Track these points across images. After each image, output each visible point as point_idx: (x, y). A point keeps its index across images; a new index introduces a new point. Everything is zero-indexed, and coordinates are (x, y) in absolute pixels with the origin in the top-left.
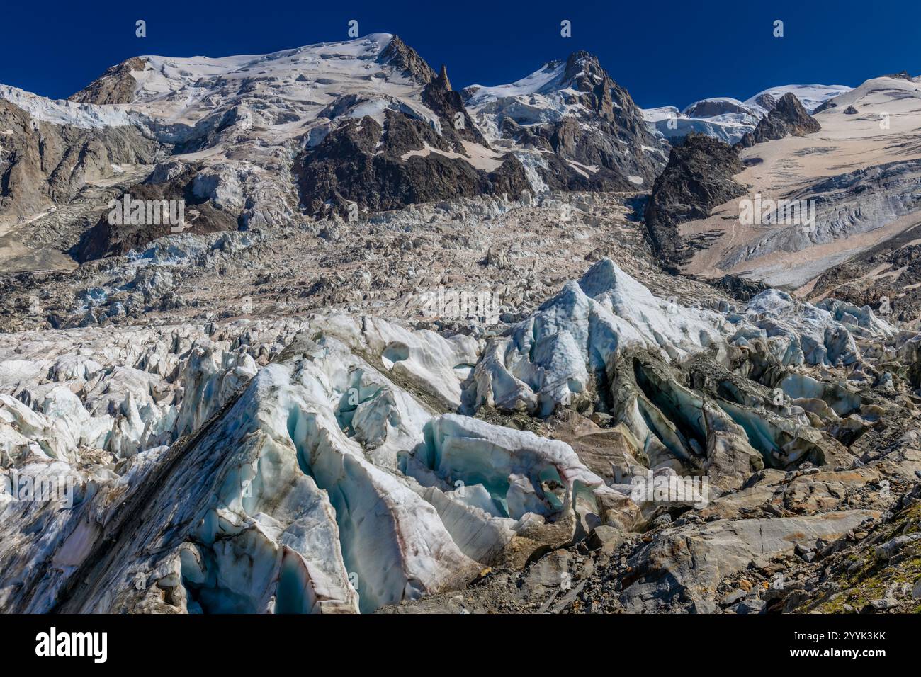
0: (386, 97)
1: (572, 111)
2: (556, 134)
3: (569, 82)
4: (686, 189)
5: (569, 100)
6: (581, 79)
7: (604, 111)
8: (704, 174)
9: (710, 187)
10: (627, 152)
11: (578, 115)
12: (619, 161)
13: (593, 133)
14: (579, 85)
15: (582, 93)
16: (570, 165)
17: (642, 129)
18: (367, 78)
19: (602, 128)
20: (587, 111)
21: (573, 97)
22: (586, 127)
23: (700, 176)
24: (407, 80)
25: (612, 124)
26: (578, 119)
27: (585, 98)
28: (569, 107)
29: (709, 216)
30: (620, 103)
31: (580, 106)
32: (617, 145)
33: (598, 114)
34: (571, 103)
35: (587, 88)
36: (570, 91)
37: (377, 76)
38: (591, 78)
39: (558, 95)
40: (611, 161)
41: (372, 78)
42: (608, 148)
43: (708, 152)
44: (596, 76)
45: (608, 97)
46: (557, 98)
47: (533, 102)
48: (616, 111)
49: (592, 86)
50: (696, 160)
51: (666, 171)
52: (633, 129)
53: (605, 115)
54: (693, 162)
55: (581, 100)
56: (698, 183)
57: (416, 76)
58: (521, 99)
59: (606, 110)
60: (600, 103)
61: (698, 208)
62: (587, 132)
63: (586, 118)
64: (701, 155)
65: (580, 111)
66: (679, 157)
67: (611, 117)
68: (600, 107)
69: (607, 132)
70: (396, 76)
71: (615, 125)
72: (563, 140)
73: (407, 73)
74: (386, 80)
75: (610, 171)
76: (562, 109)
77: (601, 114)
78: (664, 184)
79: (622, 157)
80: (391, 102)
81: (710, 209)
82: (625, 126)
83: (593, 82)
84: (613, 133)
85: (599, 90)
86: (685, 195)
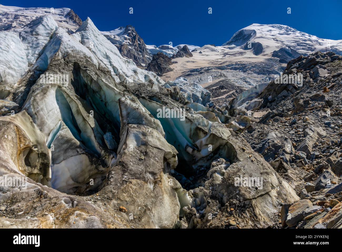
0: (67, 28)
1: (126, 42)
2: (121, 48)
3: (126, 33)
4: (156, 68)
5: (126, 39)
6: (129, 33)
7: (136, 44)
8: (162, 64)
9: (163, 68)
10: (141, 56)
11: (128, 44)
12: (139, 59)
13: (132, 50)
14: (128, 35)
15: (129, 37)
17: (146, 50)
18: (61, 21)
19: (135, 48)
20: (131, 43)
21: (127, 38)
22: (130, 47)
23: (161, 64)
24: (74, 24)
25: (138, 48)
26: (128, 45)
27: (130, 39)
28: (125, 41)
29: (162, 76)
30: (140, 42)
31: (129, 41)
32: (139, 54)
33: (134, 44)
34: (126, 40)
35: (131, 36)
36: (126, 36)
37: (64, 21)
38: (132, 33)
39: (122, 37)
40: (136, 58)
41: (63, 22)
42: (136, 54)
43: (163, 58)
44: (134, 33)
45: (137, 40)
46: (122, 38)
47: (115, 37)
48: (139, 44)
49: (132, 36)
50: (160, 60)
51: (152, 62)
52: (143, 50)
53: (136, 45)
54: (159, 60)
55: (129, 39)
56: (160, 66)
57: (78, 23)
58: (111, 36)
60: (135, 41)
61: (160, 73)
62: (130, 49)
63: (130, 45)
64: (161, 59)
65: (129, 43)
66: (155, 58)
67: (138, 46)
68: (134, 42)
69: (136, 50)
70: (71, 22)
71: (139, 48)
72: (123, 50)
73: (75, 22)
74: (67, 23)
75: (136, 61)
76: (124, 41)
77: (135, 44)
78: (151, 66)
79: (140, 58)
80: (68, 30)
81: (163, 74)
82: (141, 49)
83: (133, 35)
84: (138, 50)
85: (134, 38)
86: (156, 69)
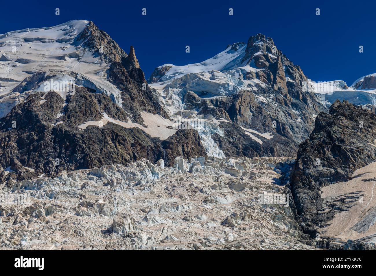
0: (72, 74)
1: (249, 85)
2: (234, 105)
3: (248, 60)
4: (329, 154)
5: (247, 76)
6: (258, 58)
7: (279, 85)
8: (346, 139)
9: (352, 151)
10: (299, 120)
11: (255, 89)
12: (292, 128)
13: (268, 104)
14: (256, 63)
15: (258, 70)
16: (247, 133)
17: (313, 100)
18: (62, 58)
19: (277, 100)
20: (263, 85)
21: (250, 73)
22: (262, 99)
23: (342, 141)
24: (97, 59)
25: (286, 96)
26: (255, 92)
27: (261, 74)
28: (247, 82)
29: (350, 179)
30: (293, 78)
31: (257, 81)
32: (290, 114)
33: (273, 87)
34: (249, 78)
35: (263, 66)
36: (248, 68)
37: (71, 56)
38: (266, 57)
39: (238, 71)
40: (284, 128)
41: (66, 58)
42: (282, 117)
43: (352, 119)
44: (270, 55)
45: (282, 73)
46: (237, 75)
47: (213, 78)
48: (289, 84)
49: (267, 64)
50: (339, 126)
51: (312, 138)
52: (305, 100)
53: (279, 89)
54: (335, 128)
55: (258, 76)
56: (340, 147)
57: (105, 56)
58: (202, 75)
59: (281, 84)
60: (275, 78)
61: (341, 171)
62: (263, 103)
63: (262, 91)
64: (345, 121)
65: (257, 85)
66: (324, 123)
67: (285, 90)
68: (275, 82)
69: (281, 103)
70: (88, 56)
71: (288, 96)
72: (240, 111)
73: (97, 54)
74: (79, 59)
75: (283, 138)
76: (240, 84)
77: (276, 88)
78: (308, 149)
79: (294, 125)
80: (76, 78)
81: (352, 172)
82: (297, 97)
83: (268, 60)
84: (286, 104)
85: (274, 67)
86: (328, 159)
